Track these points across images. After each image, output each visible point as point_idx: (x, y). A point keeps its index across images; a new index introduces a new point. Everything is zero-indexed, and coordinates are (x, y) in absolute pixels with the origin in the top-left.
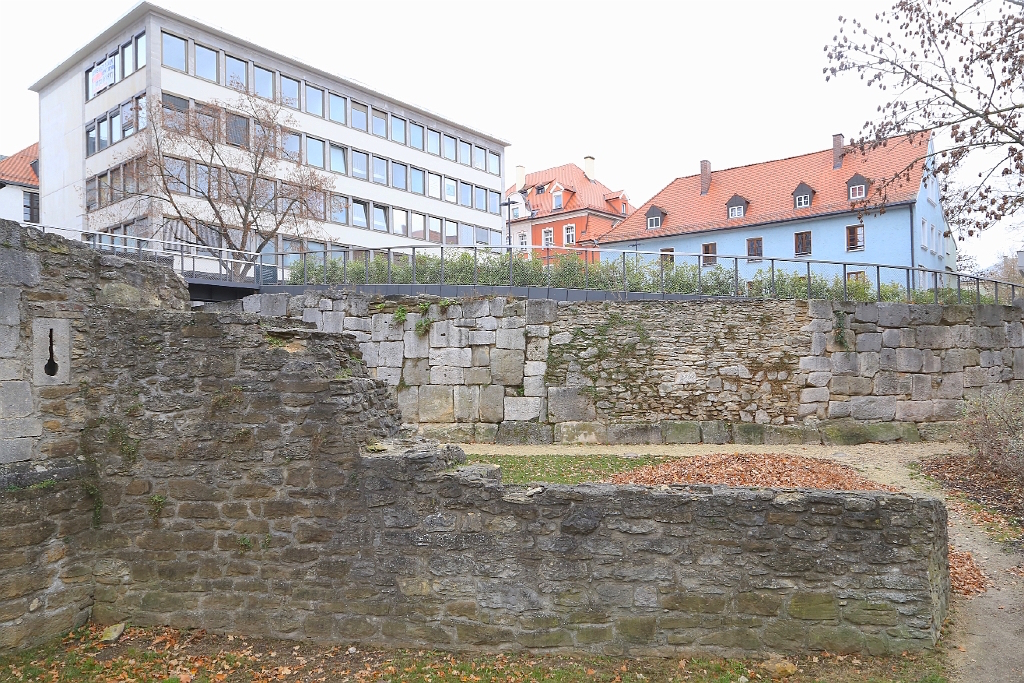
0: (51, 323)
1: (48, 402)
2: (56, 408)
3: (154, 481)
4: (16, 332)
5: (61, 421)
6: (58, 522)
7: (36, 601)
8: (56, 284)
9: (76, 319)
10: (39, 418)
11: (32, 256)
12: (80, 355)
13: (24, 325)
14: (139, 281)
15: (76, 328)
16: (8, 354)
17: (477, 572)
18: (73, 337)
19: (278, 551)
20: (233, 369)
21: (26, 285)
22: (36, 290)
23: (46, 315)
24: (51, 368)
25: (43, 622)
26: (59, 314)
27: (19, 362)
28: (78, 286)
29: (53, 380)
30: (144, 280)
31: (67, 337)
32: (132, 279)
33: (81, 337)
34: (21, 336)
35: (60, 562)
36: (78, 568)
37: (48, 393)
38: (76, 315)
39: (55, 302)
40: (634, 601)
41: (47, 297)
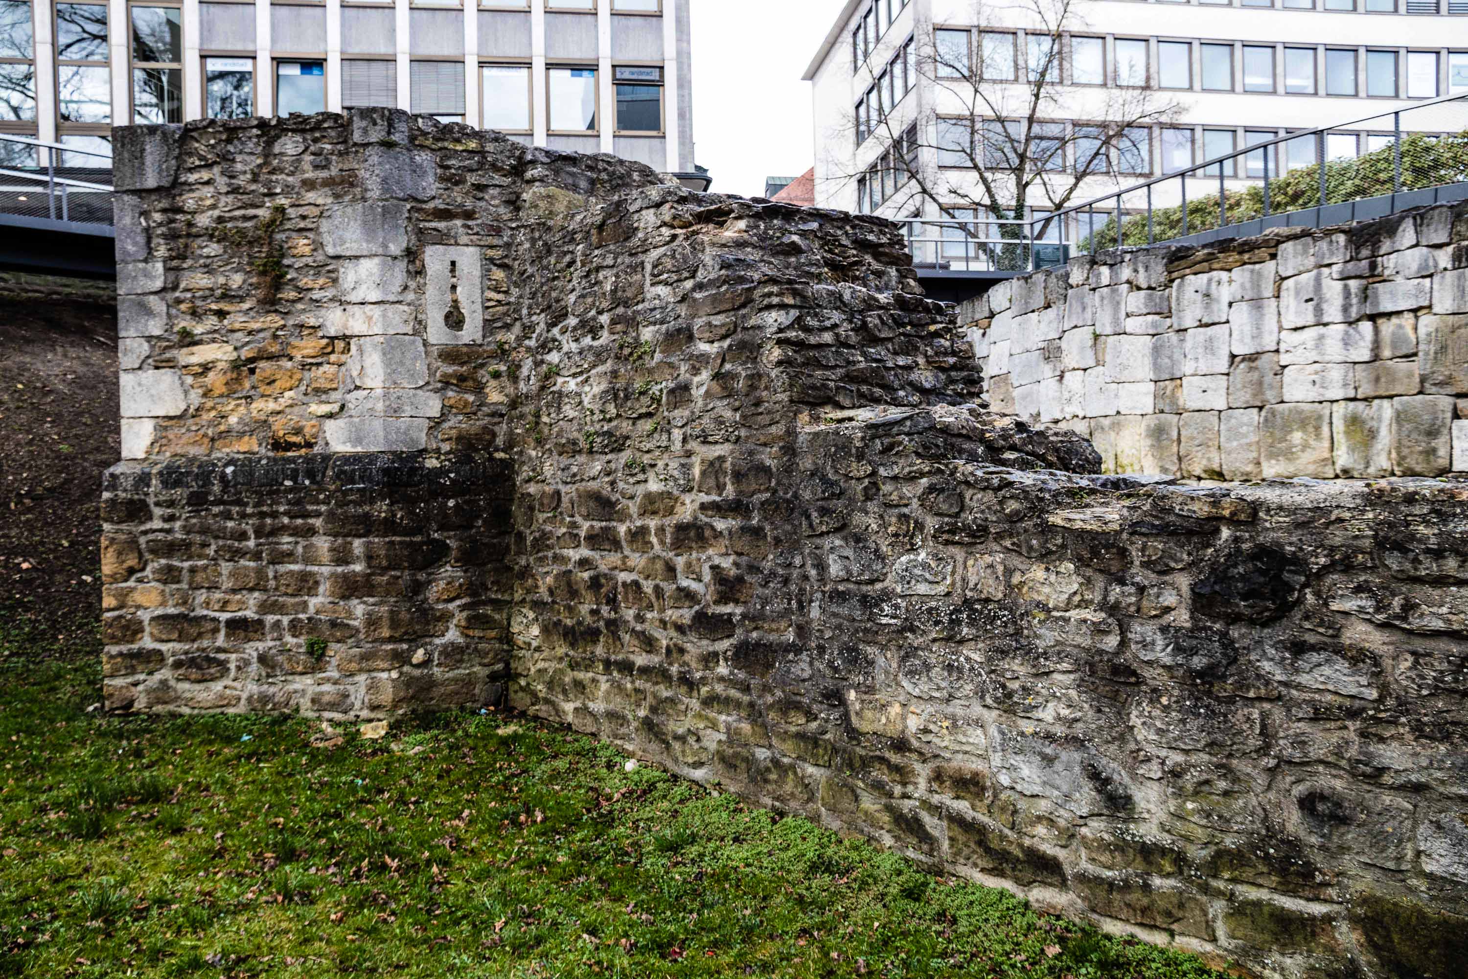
0: (453, 253)
1: (450, 369)
2: (462, 378)
3: (563, 489)
4: (402, 265)
5: (471, 398)
6: (452, 543)
7: (421, 652)
8: (458, 195)
9: (491, 247)
10: (436, 391)
11: (423, 158)
12: (499, 301)
13: (411, 255)
14: (583, 184)
15: (491, 260)
16: (392, 298)
17: (989, 701)
18: (486, 275)
19: (685, 615)
20: (641, 290)
21: (416, 199)
22: (431, 205)
23: (443, 239)
24: (454, 320)
25: (430, 683)
26: (464, 239)
27: (406, 308)
28: (493, 197)
29: (456, 338)
30: (592, 182)
31: (477, 272)
32: (570, 181)
33: (499, 274)
34: (408, 272)
35: (458, 602)
36: (486, 616)
37: (450, 355)
38: (490, 240)
39: (458, 222)
40: (1418, 853)
41: (445, 214)
